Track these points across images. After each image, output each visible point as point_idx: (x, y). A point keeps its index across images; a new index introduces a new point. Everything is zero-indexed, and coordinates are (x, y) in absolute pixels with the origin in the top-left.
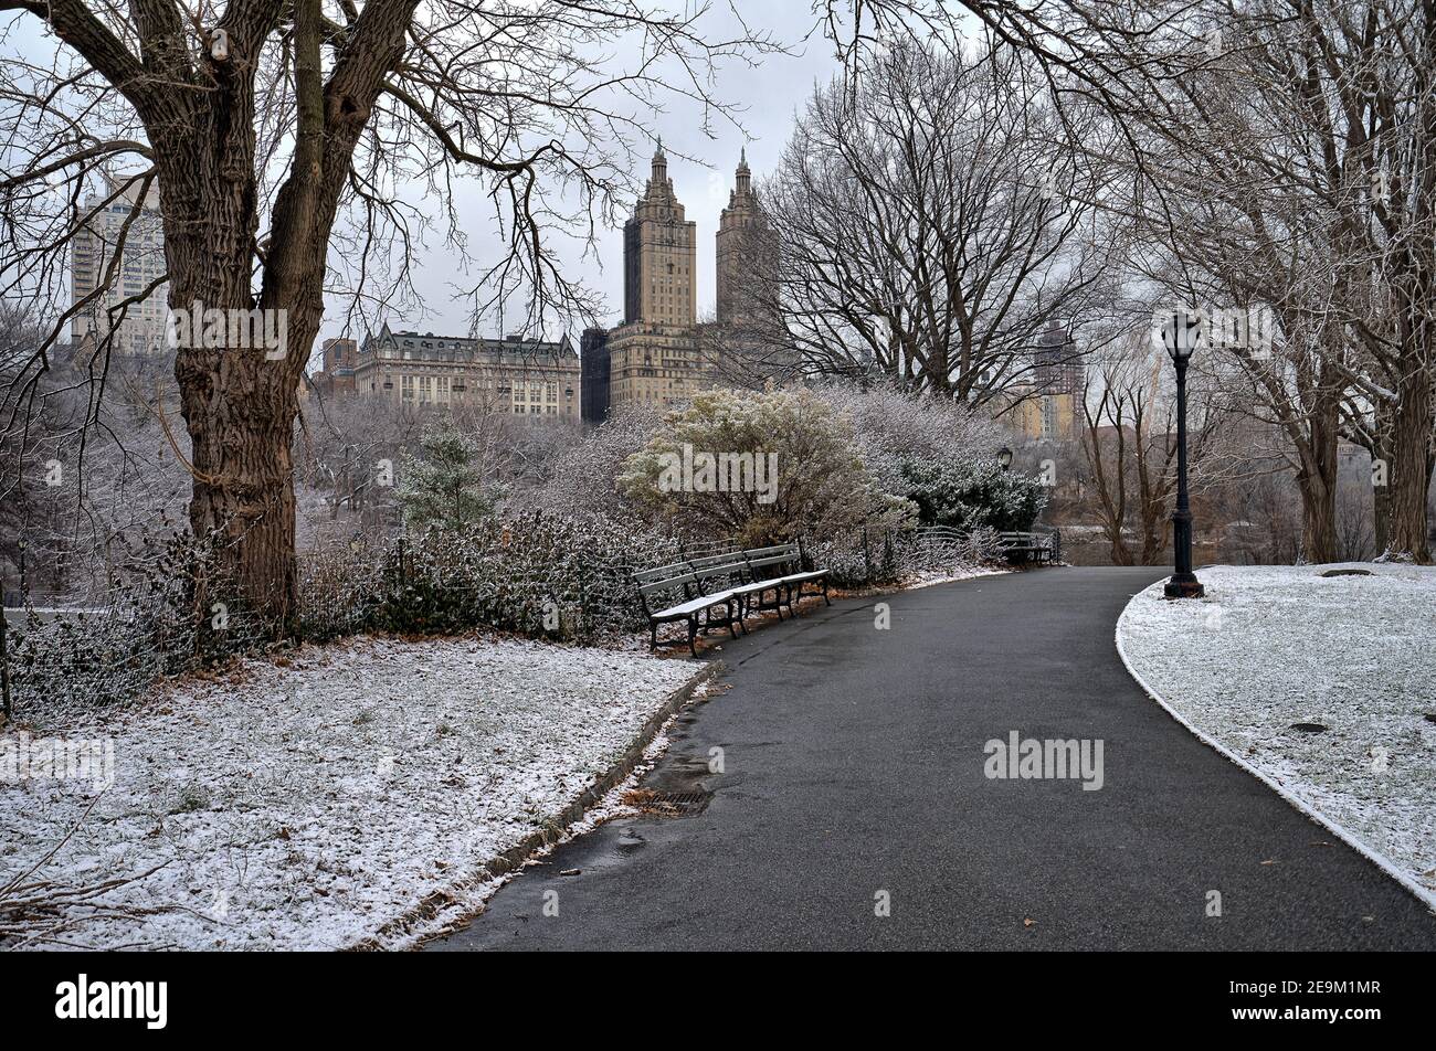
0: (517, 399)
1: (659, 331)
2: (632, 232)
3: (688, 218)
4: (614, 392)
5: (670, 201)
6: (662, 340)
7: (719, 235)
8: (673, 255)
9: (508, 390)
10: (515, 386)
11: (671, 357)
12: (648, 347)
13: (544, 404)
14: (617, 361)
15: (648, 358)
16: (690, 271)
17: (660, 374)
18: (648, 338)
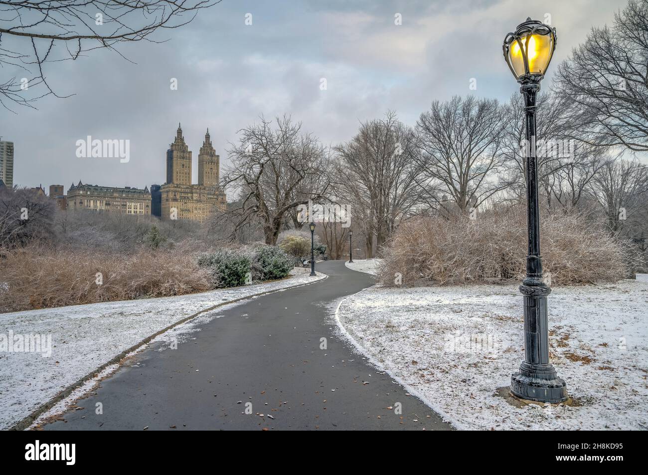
0: (129, 208)
1: (179, 186)
2: (170, 154)
3: (189, 150)
4: (162, 206)
5: (183, 144)
6: (180, 189)
7: (199, 156)
8: (184, 162)
9: (126, 205)
10: (128, 204)
11: (183, 195)
12: (175, 192)
13: (138, 210)
14: (164, 196)
15: (175, 195)
16: (190, 167)
17: (179, 201)
18: (175, 189)
